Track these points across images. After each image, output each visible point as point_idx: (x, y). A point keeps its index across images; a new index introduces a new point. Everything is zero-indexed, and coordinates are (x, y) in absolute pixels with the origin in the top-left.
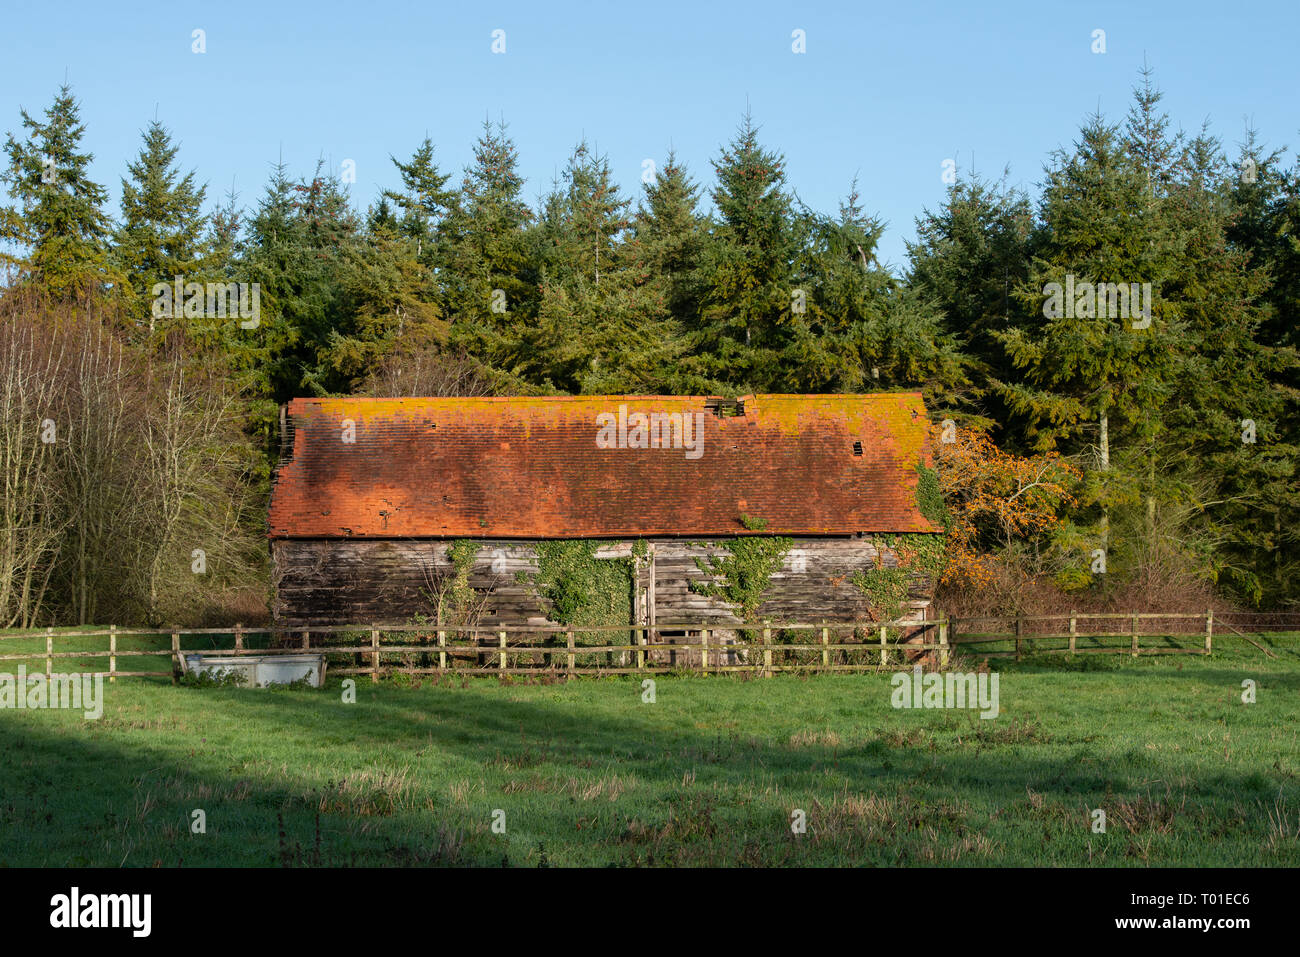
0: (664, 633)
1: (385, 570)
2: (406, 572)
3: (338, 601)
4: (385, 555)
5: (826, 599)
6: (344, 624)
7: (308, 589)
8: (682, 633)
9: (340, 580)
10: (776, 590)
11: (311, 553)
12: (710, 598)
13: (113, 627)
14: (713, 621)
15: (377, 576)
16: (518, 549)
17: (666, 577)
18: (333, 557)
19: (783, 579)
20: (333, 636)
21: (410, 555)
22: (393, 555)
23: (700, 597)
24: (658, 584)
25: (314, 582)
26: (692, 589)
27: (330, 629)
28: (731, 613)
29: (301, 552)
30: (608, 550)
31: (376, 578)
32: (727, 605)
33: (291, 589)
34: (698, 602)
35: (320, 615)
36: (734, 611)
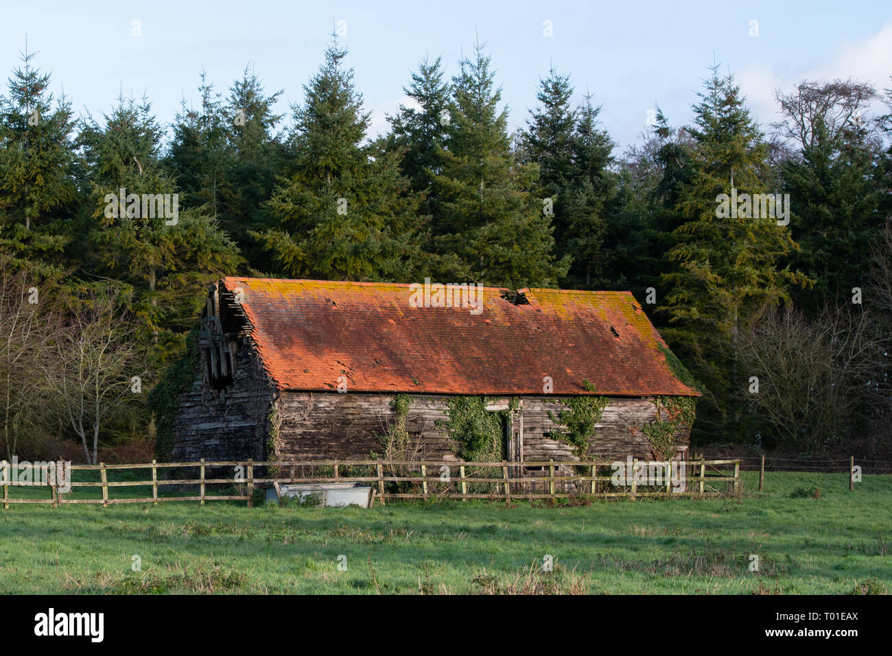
0: (529, 468)
1: (350, 417)
2: (364, 418)
3: (319, 441)
4: (349, 405)
5: (627, 443)
6: (324, 458)
7: (299, 431)
8: (539, 468)
9: (319, 424)
10: (597, 437)
11: (300, 402)
12: (557, 442)
13: (202, 460)
14: (560, 458)
15: (346, 422)
16: (436, 402)
17: (529, 426)
18: (315, 405)
19: (601, 428)
20: (317, 468)
21: (366, 405)
22: (355, 405)
23: (552, 442)
24: (525, 431)
25: (302, 425)
26: (546, 435)
27: (314, 463)
28: (569, 453)
29: (293, 402)
30: (494, 404)
31: (344, 423)
32: (568, 447)
33: (287, 431)
34: (551, 445)
35: (307, 452)
36: (573, 452)
